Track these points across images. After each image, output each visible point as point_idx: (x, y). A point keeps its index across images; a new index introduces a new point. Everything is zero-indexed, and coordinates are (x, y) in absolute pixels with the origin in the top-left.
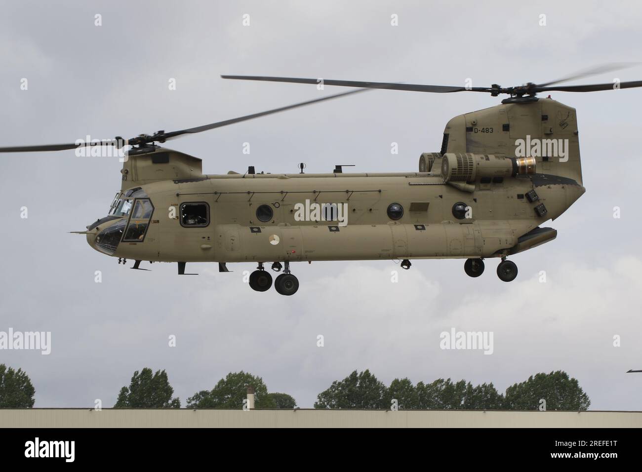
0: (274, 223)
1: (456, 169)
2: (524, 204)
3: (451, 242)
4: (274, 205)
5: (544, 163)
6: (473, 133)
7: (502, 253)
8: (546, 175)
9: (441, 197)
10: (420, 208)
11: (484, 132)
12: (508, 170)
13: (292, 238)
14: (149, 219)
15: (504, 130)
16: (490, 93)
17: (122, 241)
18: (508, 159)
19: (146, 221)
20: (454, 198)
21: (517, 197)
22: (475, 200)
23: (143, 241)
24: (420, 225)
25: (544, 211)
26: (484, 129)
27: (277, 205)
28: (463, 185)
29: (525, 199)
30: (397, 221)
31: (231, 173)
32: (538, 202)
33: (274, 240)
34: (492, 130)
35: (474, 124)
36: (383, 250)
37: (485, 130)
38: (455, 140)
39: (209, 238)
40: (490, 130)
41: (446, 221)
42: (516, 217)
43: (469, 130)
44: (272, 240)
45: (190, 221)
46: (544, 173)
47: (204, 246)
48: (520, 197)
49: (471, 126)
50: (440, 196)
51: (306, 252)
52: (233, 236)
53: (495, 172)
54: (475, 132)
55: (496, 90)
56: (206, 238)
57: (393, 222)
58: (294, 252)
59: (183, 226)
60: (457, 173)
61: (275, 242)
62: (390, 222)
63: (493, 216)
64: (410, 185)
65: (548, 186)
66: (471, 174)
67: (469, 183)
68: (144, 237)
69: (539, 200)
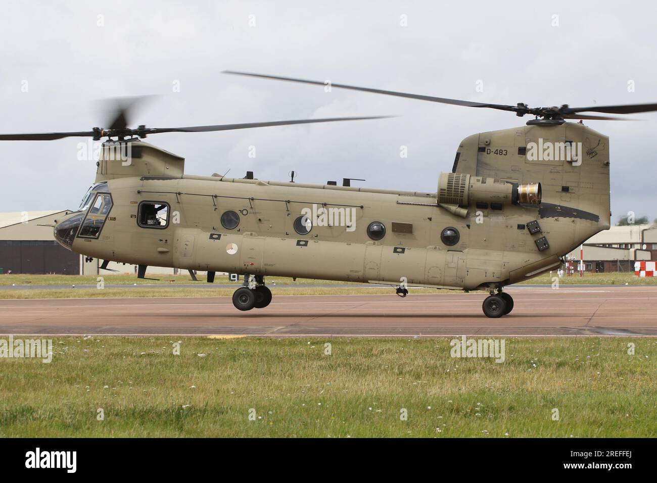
0: (239, 231)
1: (445, 190)
2: (525, 235)
3: (430, 269)
4: (241, 212)
5: (564, 194)
6: (485, 153)
7: (488, 287)
8: (562, 207)
9: (430, 219)
10: (404, 229)
11: (497, 154)
12: (507, 196)
13: (253, 249)
14: (106, 215)
15: (519, 154)
16: (515, 113)
17: (78, 237)
18: (509, 184)
19: (103, 217)
20: (445, 221)
21: (516, 227)
22: (469, 226)
23: (97, 238)
24: (399, 248)
25: (545, 244)
26: (497, 150)
27: (245, 212)
28: (454, 208)
29: (526, 231)
30: (376, 242)
31: (215, 175)
32: (541, 235)
33: (232, 249)
34: (506, 153)
35: (488, 144)
36: (351, 271)
37: (498, 152)
38: (466, 160)
39: (166, 241)
40: (504, 153)
41: (431, 246)
42: (513, 248)
43: (482, 150)
44: (229, 249)
45: (149, 221)
46: (561, 205)
47: (160, 249)
48: (521, 227)
49: (484, 146)
50: (428, 218)
51: (265, 265)
52: (188, 241)
53: (491, 197)
54: (488, 154)
55: (521, 110)
56: (164, 241)
57: (372, 242)
58: (252, 264)
59: (140, 227)
60: (446, 194)
61: (232, 252)
62: (369, 242)
63: (486, 245)
64: (398, 203)
65: (556, 218)
66: (462, 196)
67: (462, 206)
68: (99, 234)
69: (542, 232)
